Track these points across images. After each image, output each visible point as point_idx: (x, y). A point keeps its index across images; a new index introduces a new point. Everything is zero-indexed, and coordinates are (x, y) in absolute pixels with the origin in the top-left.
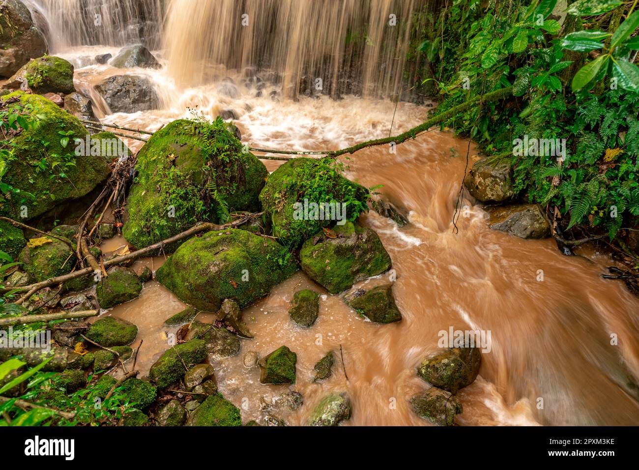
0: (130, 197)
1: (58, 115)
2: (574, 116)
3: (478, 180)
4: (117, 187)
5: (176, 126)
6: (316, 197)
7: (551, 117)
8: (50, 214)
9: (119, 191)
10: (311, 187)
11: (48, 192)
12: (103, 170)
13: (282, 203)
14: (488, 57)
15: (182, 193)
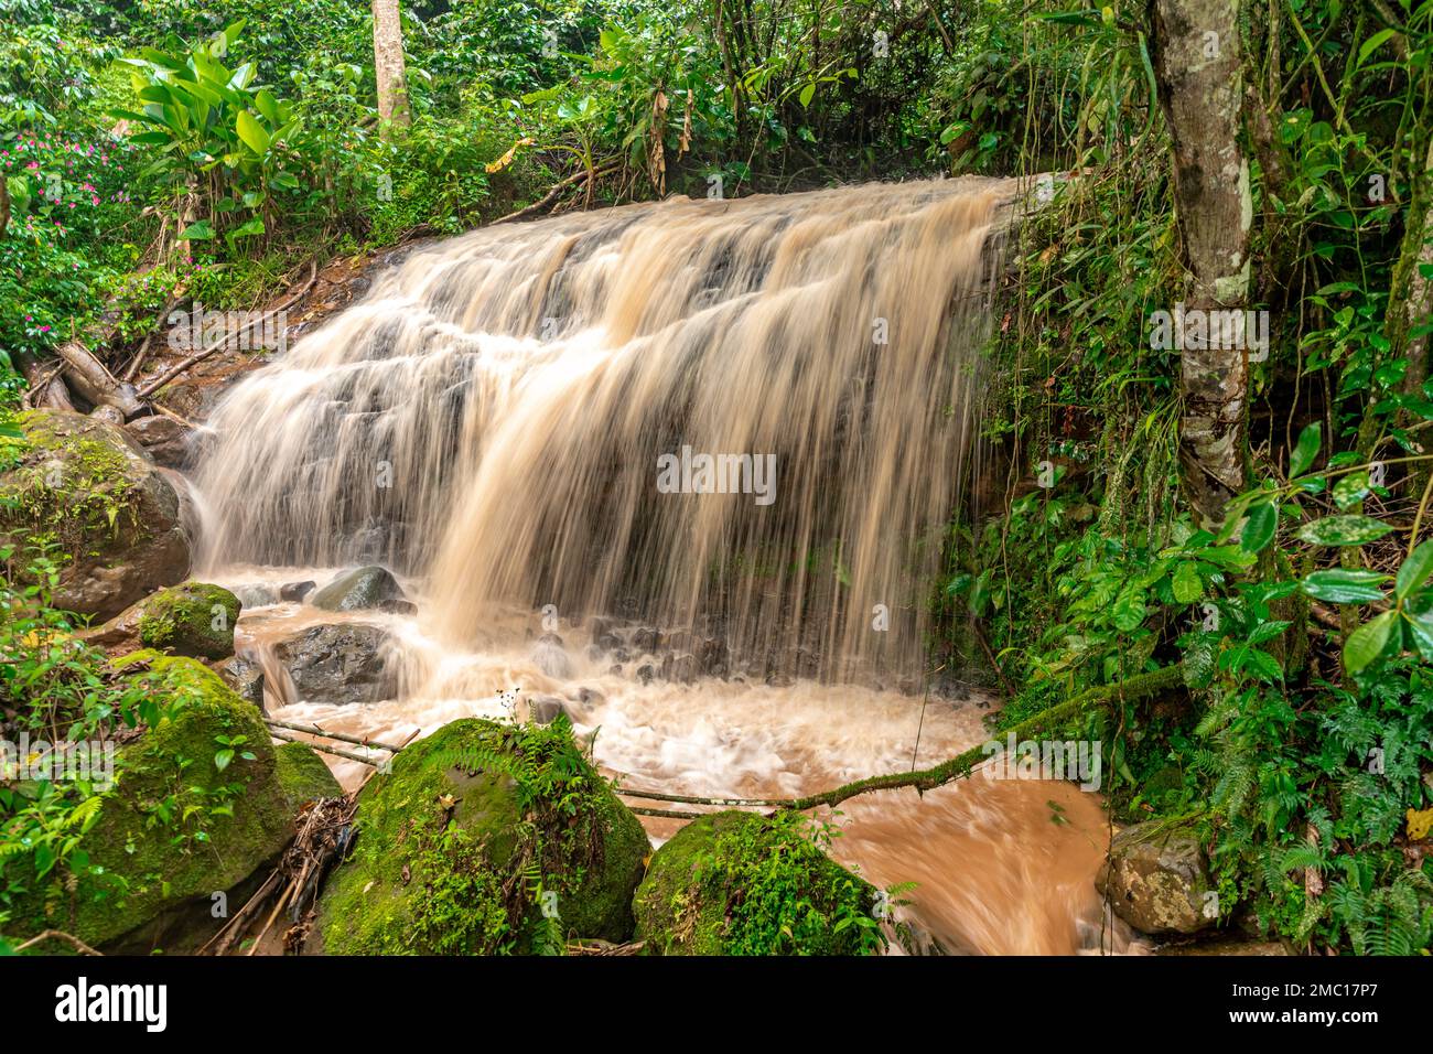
0: (327, 897)
1: (224, 700)
2: (1316, 736)
3: (1130, 877)
4: (304, 872)
5: (460, 733)
6: (772, 905)
7: (1269, 735)
8: (142, 935)
9: (306, 881)
10: (760, 880)
11: (158, 877)
12: (282, 828)
13: (690, 919)
14: (1125, 609)
15: (464, 885)
